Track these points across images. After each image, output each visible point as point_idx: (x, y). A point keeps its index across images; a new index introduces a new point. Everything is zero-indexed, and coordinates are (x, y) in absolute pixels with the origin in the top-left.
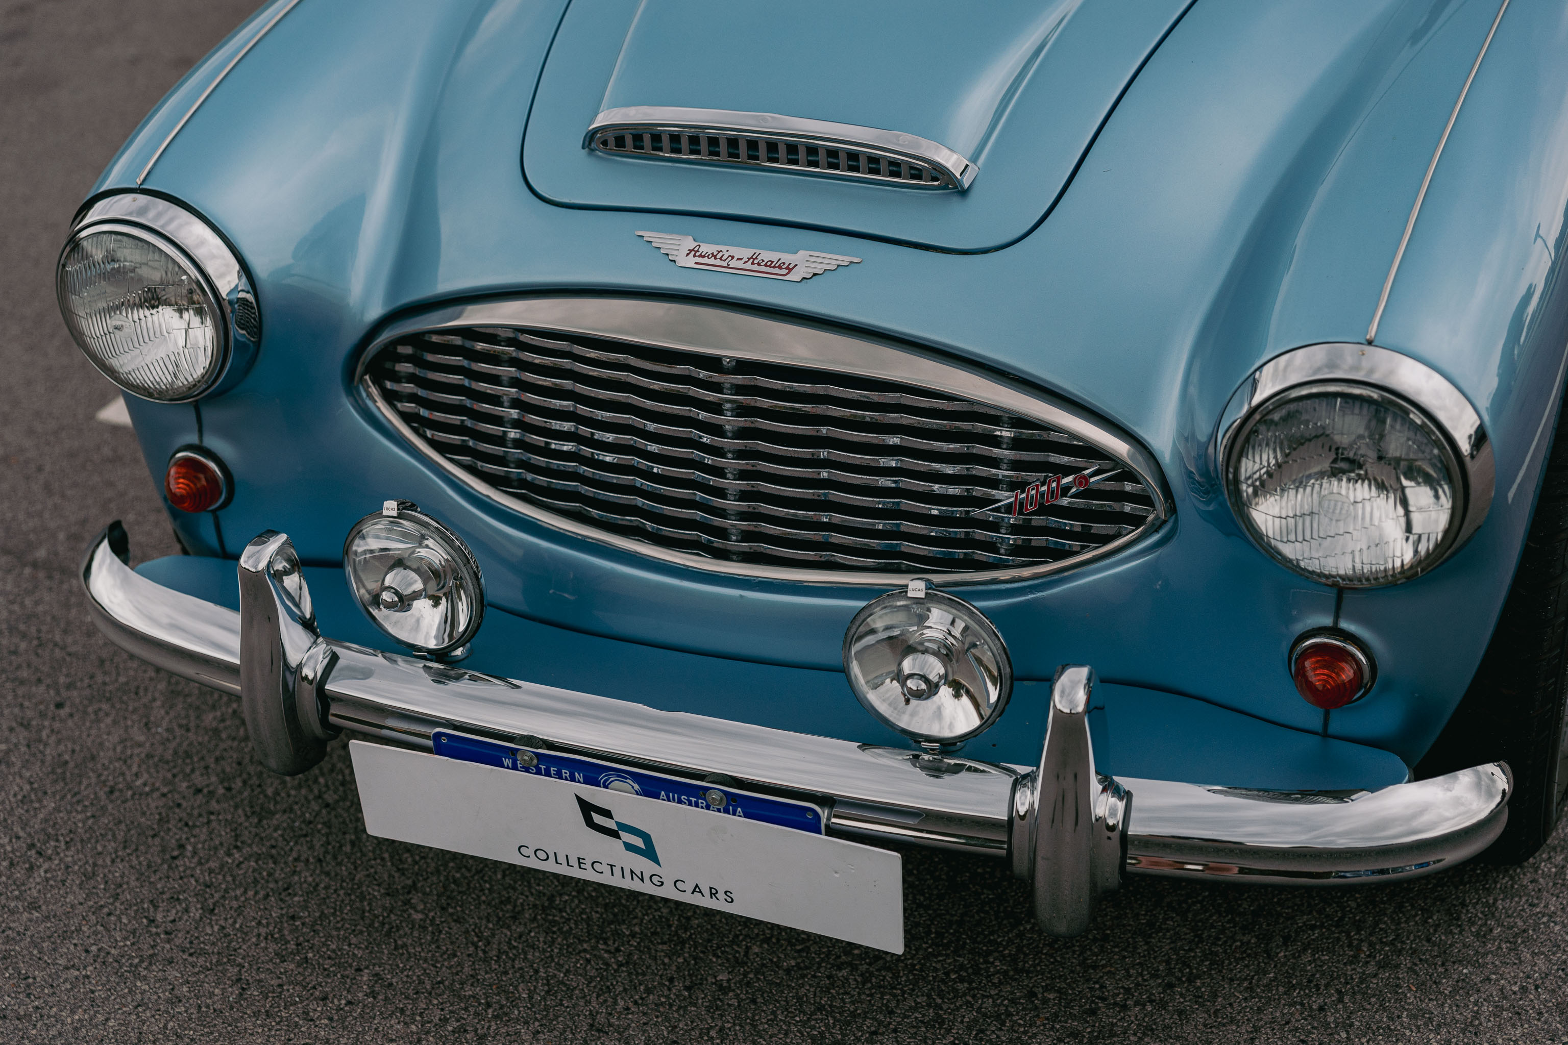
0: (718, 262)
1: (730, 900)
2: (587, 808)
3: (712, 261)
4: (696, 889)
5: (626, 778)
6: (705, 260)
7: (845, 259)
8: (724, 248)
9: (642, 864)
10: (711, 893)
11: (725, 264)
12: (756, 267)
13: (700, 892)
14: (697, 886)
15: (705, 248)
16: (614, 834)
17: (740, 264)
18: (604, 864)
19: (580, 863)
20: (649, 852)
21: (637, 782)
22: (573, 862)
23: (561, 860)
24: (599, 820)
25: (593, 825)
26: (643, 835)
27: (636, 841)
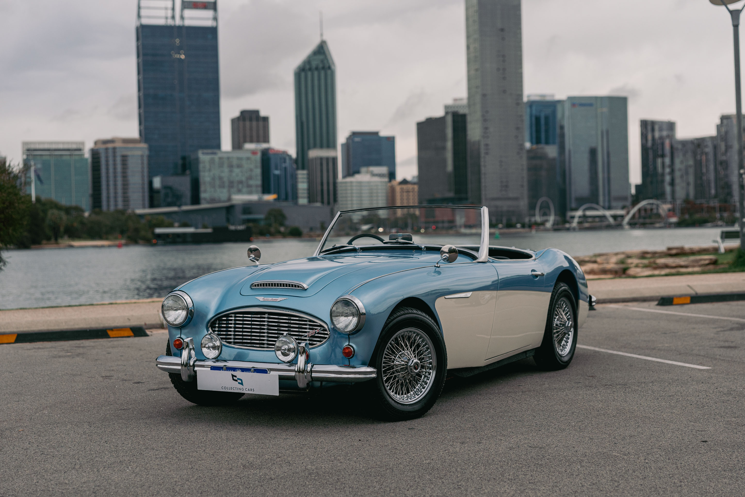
2: (233, 376)
5: (239, 369)
14: (249, 389)
16: (237, 381)
18: (236, 388)
19: (232, 389)
21: (241, 370)
22: (230, 389)
23: (228, 388)
24: (235, 378)
25: (233, 380)
26: (241, 380)
27: (240, 381)
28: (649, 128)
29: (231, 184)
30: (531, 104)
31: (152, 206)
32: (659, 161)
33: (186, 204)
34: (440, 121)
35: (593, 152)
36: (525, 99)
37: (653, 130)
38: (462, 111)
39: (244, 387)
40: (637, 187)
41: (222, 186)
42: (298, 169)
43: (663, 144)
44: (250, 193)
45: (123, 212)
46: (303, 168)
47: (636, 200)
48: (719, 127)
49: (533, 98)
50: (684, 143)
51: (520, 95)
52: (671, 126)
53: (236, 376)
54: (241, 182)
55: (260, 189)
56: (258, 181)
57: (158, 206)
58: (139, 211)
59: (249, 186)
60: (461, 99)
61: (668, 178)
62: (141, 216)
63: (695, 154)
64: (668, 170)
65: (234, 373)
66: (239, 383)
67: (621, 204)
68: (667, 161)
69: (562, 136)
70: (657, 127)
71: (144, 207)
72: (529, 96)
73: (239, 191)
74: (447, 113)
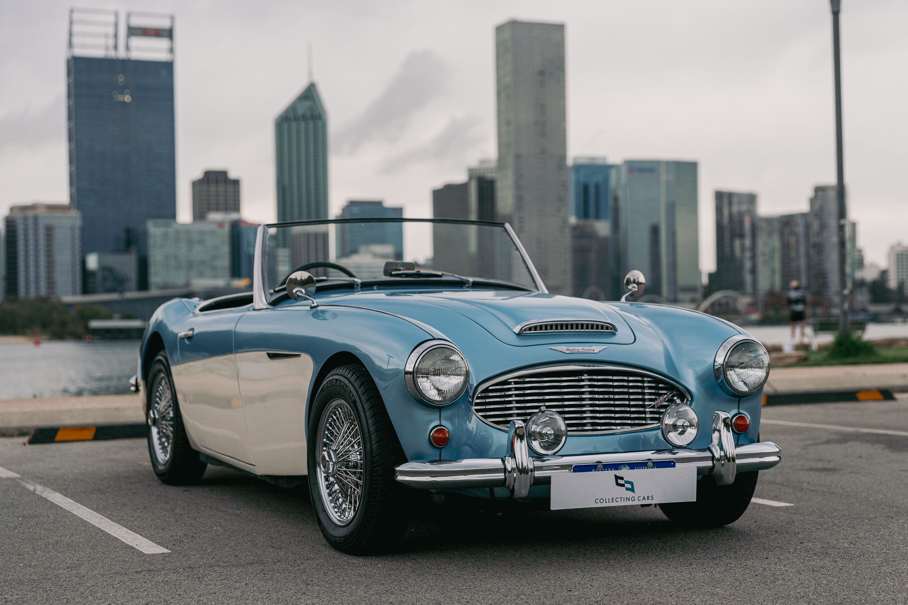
0: (575, 351)
1: (652, 499)
2: (617, 478)
3: (574, 351)
4: (644, 498)
5: (626, 466)
6: (572, 351)
7: (605, 347)
8: (574, 348)
9: (630, 494)
10: (648, 498)
11: (577, 351)
12: (585, 351)
13: (645, 499)
14: (644, 497)
15: (570, 348)
16: (623, 485)
17: (581, 351)
18: (619, 498)
19: (612, 500)
20: (632, 490)
21: (629, 466)
22: (610, 501)
23: (607, 501)
24: (620, 481)
25: (618, 484)
26: (631, 483)
27: (629, 486)
28: (725, 201)
29: (190, 266)
30: (578, 168)
31: (85, 290)
32: (737, 243)
33: (130, 290)
34: (463, 188)
35: (655, 231)
36: (570, 162)
37: (730, 203)
38: (489, 176)
39: (636, 495)
40: (711, 275)
41: (178, 267)
42: (277, 246)
43: (741, 222)
44: (215, 277)
45: (45, 300)
46: (284, 246)
47: (708, 291)
48: (812, 201)
49: (581, 161)
50: (769, 220)
51: (563, 157)
52: (752, 199)
53: (622, 478)
54: (202, 263)
55: (227, 273)
56: (225, 262)
57: (94, 292)
58: (68, 299)
59: (214, 268)
60: (488, 161)
61: (748, 265)
62: (69, 306)
63: (782, 234)
64: (748, 254)
65: (619, 473)
66: (627, 489)
67: (688, 296)
68: (748, 242)
69: (616, 210)
70: (735, 200)
71: (74, 293)
72: (575, 159)
73: (201, 275)
74: (471, 178)
